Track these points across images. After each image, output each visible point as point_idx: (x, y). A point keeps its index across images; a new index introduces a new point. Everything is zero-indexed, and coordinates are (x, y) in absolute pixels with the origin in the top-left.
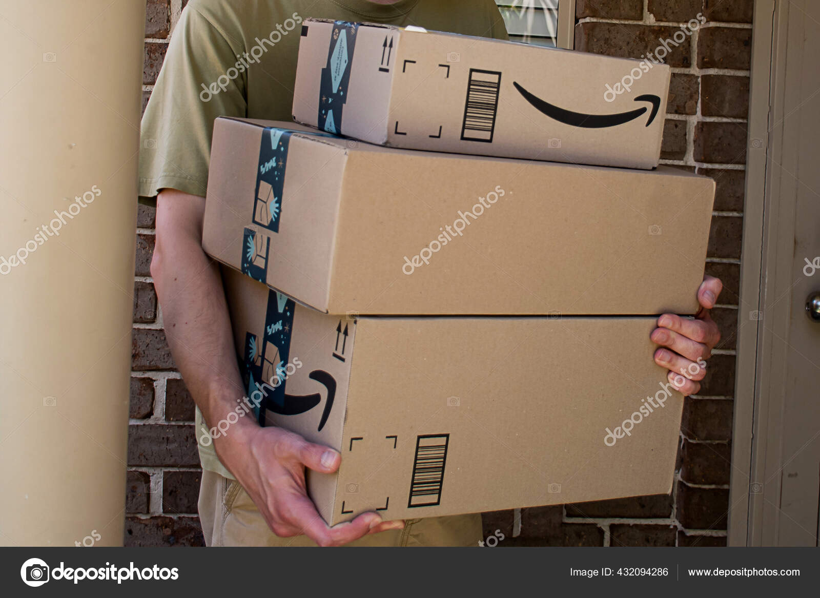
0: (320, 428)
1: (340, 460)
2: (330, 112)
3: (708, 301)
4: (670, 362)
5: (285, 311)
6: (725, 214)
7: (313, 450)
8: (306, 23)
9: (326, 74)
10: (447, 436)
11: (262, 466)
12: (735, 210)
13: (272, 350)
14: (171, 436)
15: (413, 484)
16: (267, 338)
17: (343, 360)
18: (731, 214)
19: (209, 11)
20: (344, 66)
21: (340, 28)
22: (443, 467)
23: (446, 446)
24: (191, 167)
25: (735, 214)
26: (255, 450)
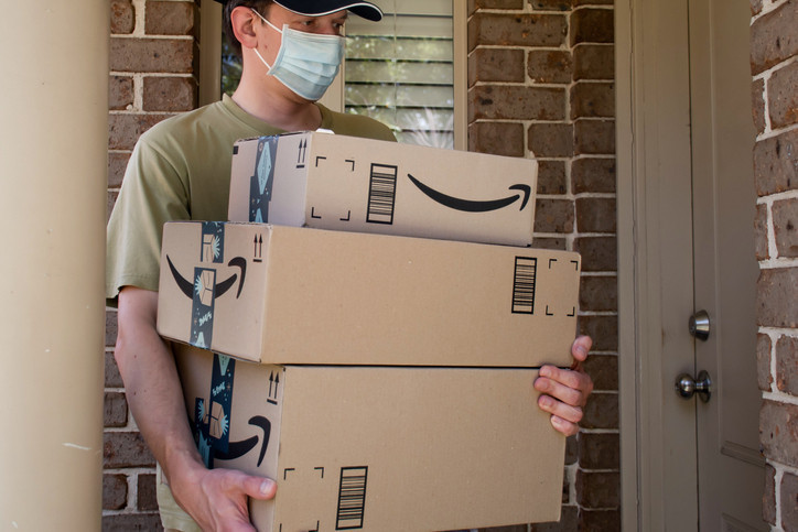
0: (259, 465)
1: (276, 488)
2: (259, 210)
3: (580, 355)
4: (551, 406)
5: (227, 373)
6: (602, 314)
7: (253, 480)
8: (236, 144)
9: (254, 181)
10: (366, 468)
11: (211, 500)
12: (610, 310)
13: (218, 407)
14: (142, 524)
15: (339, 509)
16: (213, 399)
17: (275, 403)
18: (607, 314)
19: (157, 142)
20: (268, 170)
21: (263, 142)
22: (364, 495)
23: (366, 476)
24: (146, 268)
25: (611, 313)
26: (205, 487)
